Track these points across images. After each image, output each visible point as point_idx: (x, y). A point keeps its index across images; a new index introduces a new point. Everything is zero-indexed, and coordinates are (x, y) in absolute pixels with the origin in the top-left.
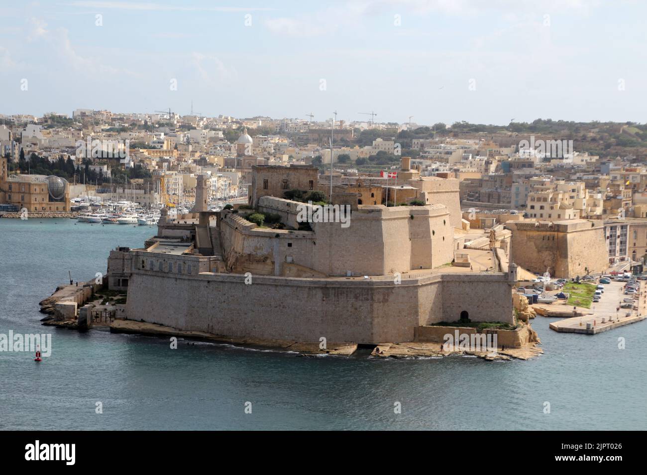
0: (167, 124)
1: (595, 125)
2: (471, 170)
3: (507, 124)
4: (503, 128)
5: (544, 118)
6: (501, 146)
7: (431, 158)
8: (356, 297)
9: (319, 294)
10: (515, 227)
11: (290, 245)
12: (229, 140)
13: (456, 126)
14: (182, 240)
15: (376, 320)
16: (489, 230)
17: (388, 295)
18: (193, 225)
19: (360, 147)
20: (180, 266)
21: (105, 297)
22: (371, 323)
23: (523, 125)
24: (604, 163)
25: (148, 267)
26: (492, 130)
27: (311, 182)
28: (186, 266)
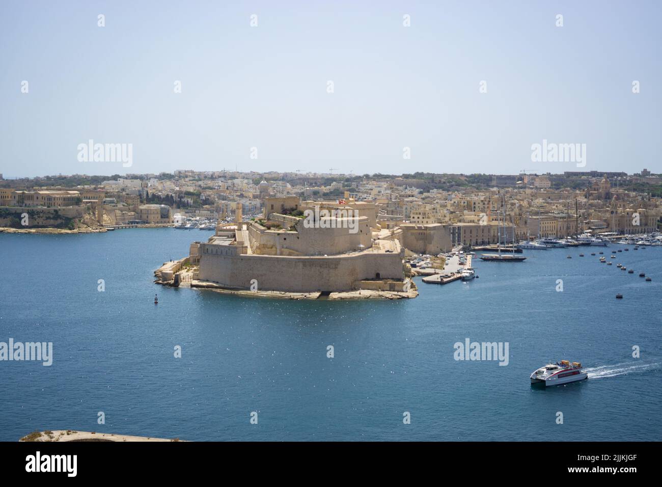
0: (223, 177)
1: (444, 175)
2: (383, 198)
3: (401, 175)
4: (398, 177)
5: (420, 171)
6: (398, 186)
7: (362, 192)
8: (321, 267)
9: (301, 265)
10: (405, 228)
11: (285, 239)
12: (255, 184)
13: (376, 175)
14: (228, 237)
15: (331, 279)
16: (391, 230)
17: (338, 265)
18: (234, 229)
19: (325, 187)
20: (227, 252)
21: (188, 268)
22: (328, 280)
23: (409, 175)
24: (449, 195)
25: (210, 251)
26: (393, 177)
27: (297, 205)
28: (230, 251)
